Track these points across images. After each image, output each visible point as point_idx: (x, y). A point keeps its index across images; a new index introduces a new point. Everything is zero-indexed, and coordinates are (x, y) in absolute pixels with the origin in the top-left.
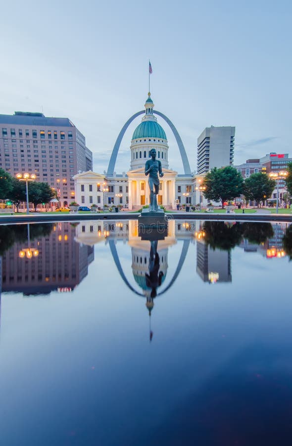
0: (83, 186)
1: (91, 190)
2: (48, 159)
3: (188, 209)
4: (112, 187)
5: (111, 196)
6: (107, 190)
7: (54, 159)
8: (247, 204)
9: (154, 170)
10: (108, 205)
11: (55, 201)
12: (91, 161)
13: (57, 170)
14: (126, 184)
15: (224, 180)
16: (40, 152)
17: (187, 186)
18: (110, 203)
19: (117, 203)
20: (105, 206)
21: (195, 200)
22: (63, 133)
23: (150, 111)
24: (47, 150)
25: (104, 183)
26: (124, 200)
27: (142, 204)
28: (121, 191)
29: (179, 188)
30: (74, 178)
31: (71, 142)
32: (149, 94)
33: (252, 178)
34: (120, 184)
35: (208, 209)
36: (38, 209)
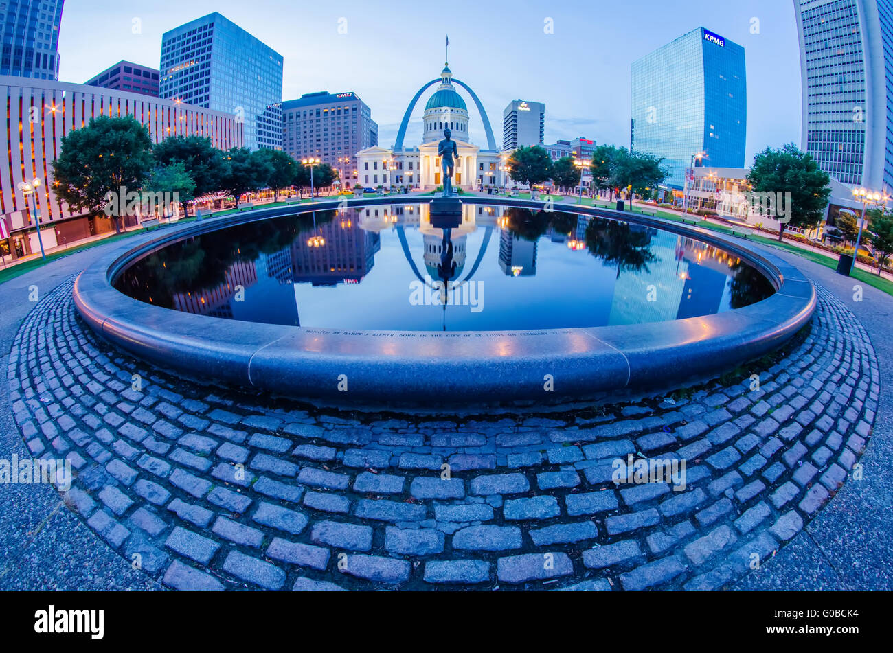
0: (366, 164)
1: (376, 168)
2: (330, 136)
3: (490, 192)
4: (401, 164)
5: (399, 174)
6: (395, 168)
7: (336, 136)
8: (556, 189)
9: (448, 151)
10: (395, 184)
11: (337, 183)
12: (376, 135)
13: (339, 148)
14: (417, 159)
15: (531, 160)
16: (322, 130)
17: (491, 164)
18: (397, 182)
19: (406, 182)
20: (393, 187)
21: (500, 181)
22: (346, 108)
23: (447, 80)
24: (329, 127)
25: (392, 160)
26: (415, 179)
27: (436, 183)
28: (411, 168)
29: (482, 165)
30: (357, 155)
31: (354, 117)
32: (447, 64)
33: (562, 161)
34: (410, 160)
35: (512, 193)
36: (320, 194)
